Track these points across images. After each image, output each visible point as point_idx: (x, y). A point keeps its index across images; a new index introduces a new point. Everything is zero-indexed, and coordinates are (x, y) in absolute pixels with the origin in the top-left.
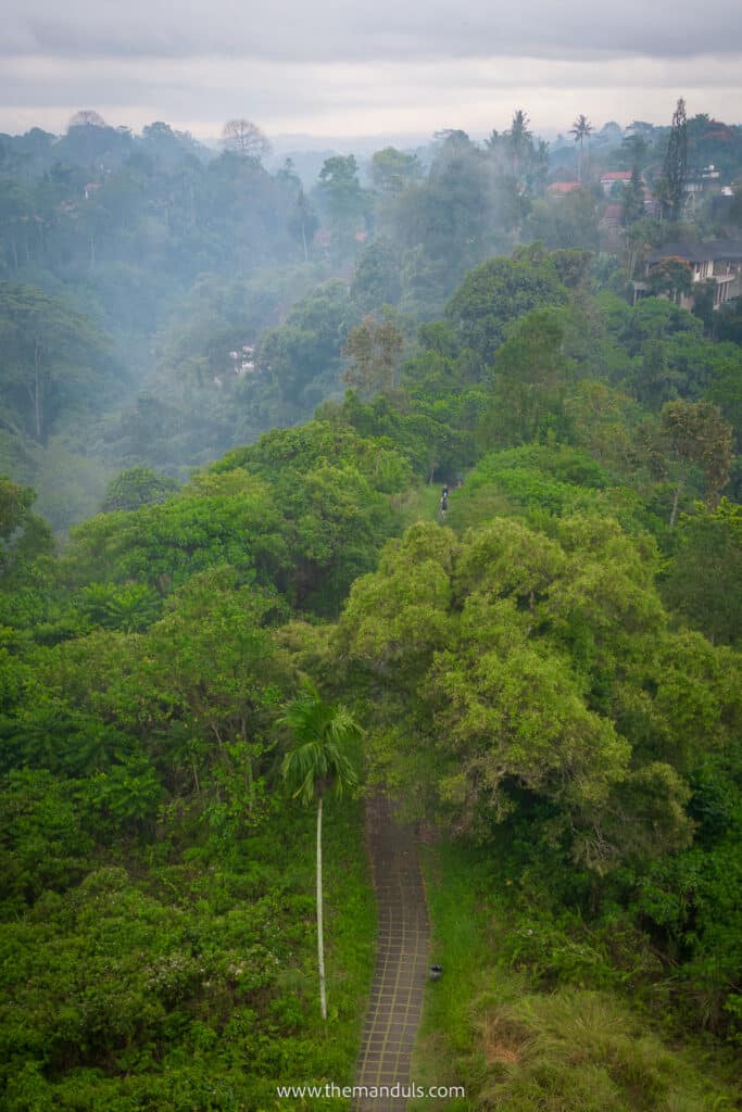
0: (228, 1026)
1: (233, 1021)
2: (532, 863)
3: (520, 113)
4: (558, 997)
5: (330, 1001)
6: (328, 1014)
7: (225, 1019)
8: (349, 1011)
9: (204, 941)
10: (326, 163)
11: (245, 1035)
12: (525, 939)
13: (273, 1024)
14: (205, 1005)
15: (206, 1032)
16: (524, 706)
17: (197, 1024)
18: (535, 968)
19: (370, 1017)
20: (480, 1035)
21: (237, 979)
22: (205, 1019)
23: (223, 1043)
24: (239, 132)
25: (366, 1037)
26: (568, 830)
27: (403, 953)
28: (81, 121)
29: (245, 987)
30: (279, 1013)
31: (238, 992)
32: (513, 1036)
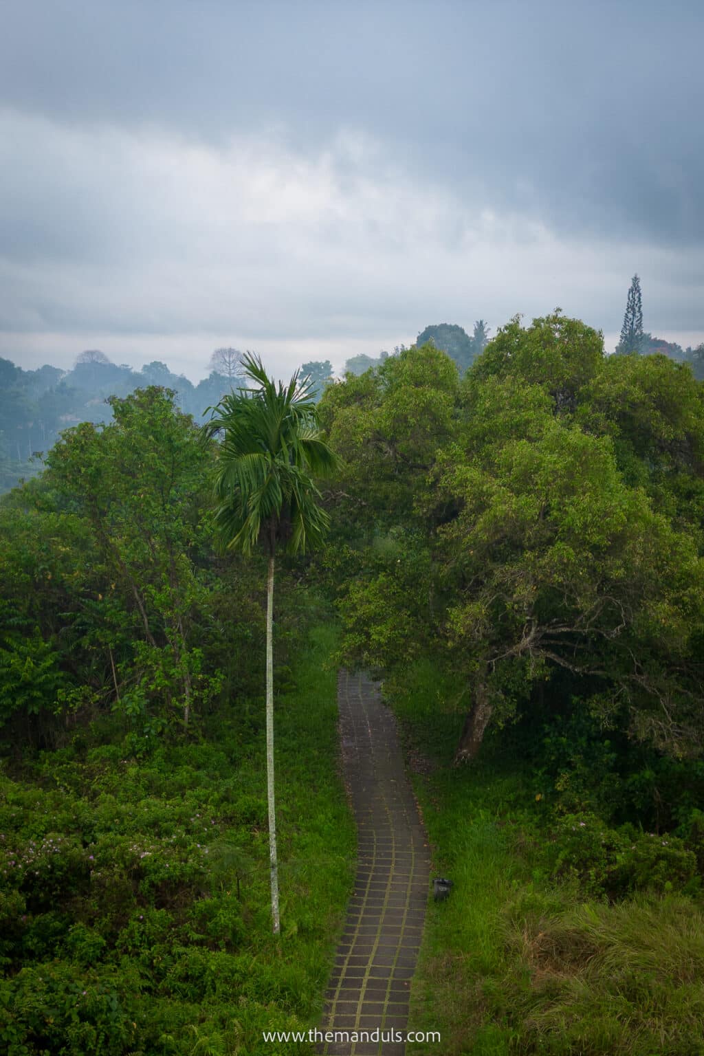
0: (125, 931)
1: (134, 924)
2: (570, 765)
3: (481, 322)
4: (633, 906)
5: (285, 915)
6: (283, 928)
7: (121, 922)
8: (314, 930)
9: (101, 831)
10: (304, 366)
11: (151, 944)
12: (573, 834)
13: (197, 931)
14: (93, 904)
15: (89, 937)
16: (569, 490)
17: (78, 928)
18: (592, 872)
19: (345, 939)
20: (517, 951)
21: (142, 864)
22: (91, 923)
23: (116, 956)
24: (227, 359)
25: (341, 961)
26: (623, 709)
27: (393, 873)
28: (87, 359)
29: (153, 877)
30: (208, 915)
31: (144, 885)
32: (569, 956)
